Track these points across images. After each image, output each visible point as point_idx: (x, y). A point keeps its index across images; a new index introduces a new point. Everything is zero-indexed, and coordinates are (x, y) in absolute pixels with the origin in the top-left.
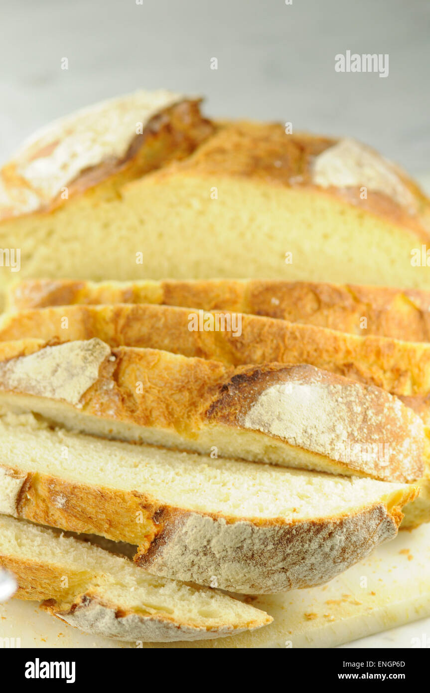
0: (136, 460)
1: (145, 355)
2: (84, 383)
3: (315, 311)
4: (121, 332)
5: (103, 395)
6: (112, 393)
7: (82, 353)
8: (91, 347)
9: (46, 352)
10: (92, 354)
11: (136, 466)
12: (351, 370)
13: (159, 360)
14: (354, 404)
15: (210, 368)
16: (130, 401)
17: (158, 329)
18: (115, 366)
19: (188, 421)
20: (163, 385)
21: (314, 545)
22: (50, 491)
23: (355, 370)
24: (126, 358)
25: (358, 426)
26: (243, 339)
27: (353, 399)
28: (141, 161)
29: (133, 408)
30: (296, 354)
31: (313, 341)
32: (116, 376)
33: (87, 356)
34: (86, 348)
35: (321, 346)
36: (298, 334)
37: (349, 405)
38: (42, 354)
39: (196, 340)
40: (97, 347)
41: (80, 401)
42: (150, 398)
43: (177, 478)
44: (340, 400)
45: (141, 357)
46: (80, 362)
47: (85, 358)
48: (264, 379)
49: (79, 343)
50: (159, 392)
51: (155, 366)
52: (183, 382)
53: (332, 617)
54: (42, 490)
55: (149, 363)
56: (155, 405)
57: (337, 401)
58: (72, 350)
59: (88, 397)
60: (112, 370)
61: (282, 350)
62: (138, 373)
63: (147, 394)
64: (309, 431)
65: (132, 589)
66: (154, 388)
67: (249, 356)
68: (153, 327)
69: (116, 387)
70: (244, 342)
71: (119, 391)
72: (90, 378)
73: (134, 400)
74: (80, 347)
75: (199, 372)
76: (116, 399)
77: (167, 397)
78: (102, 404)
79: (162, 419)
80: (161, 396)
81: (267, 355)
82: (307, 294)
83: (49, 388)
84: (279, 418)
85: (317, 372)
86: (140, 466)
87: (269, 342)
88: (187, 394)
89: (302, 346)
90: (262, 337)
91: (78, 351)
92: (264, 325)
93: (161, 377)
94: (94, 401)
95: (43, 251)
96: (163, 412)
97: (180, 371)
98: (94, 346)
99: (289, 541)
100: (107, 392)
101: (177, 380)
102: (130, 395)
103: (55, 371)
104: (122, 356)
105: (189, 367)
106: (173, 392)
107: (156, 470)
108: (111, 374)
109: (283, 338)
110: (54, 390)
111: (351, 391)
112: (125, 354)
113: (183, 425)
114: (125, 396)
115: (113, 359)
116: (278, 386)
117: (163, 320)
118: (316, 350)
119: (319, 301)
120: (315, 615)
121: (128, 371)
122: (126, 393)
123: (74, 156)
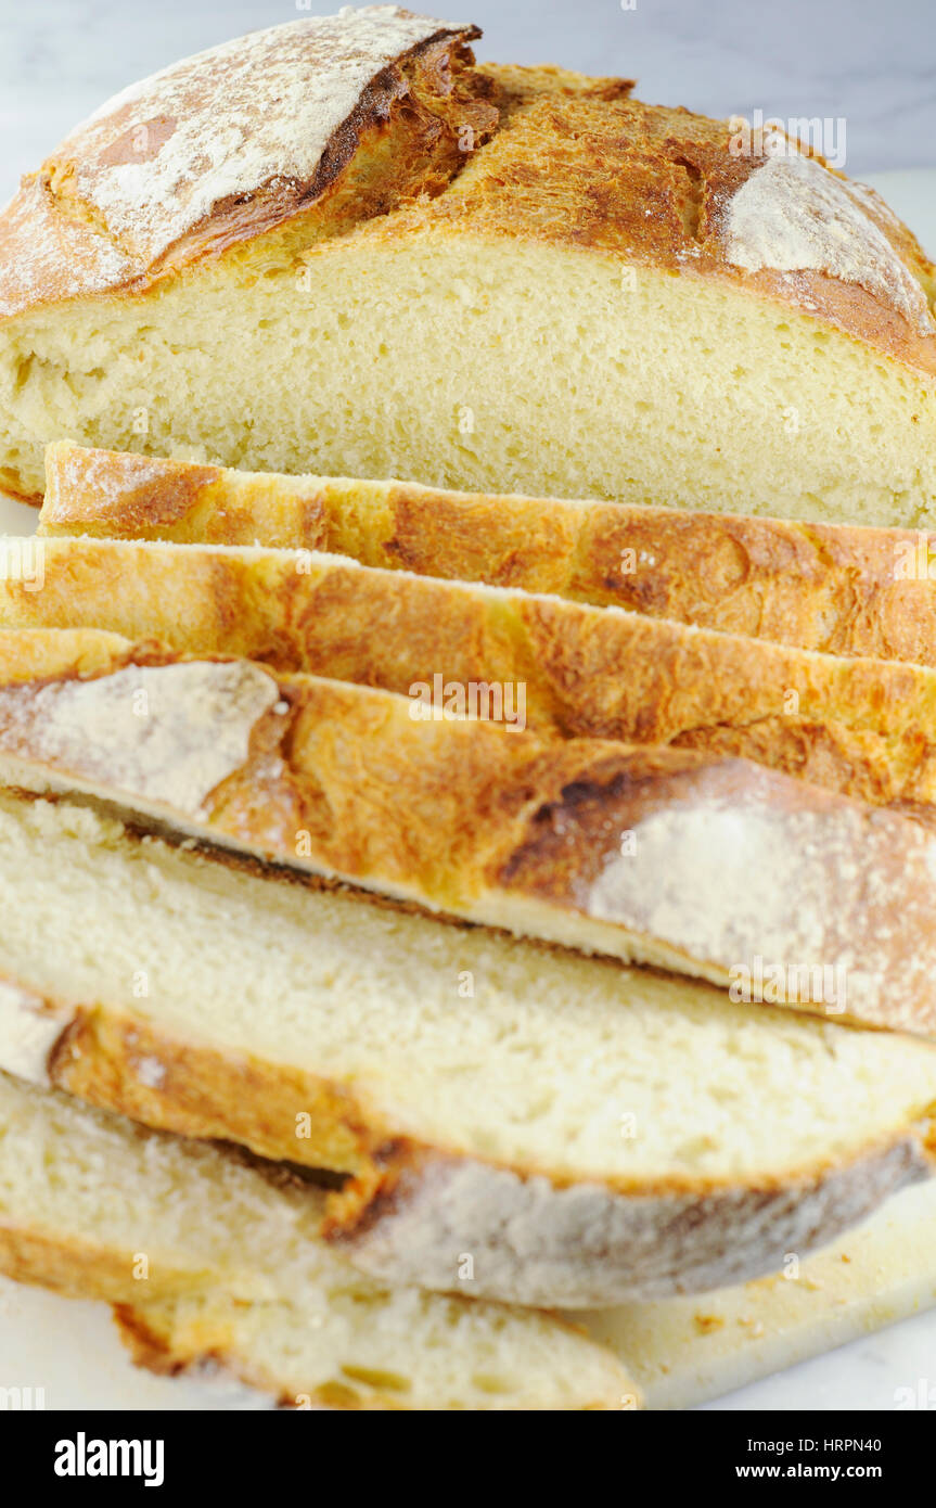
0: (327, 967)
1: (357, 700)
2: (214, 767)
3: (735, 584)
4: (300, 626)
5: (256, 790)
6: (276, 788)
7: (212, 698)
8: (232, 684)
9: (126, 681)
10: (234, 702)
11: (328, 984)
12: (819, 741)
13: (388, 718)
14: (840, 860)
15: (506, 744)
16: (317, 809)
17: (385, 626)
18: (287, 725)
19: (450, 868)
20: (395, 778)
21: (751, 1230)
22: (126, 1046)
23: (828, 742)
24: (310, 706)
25: (847, 910)
26: (581, 664)
27: (838, 846)
28: (348, 188)
29: (326, 827)
30: (697, 700)
31: (738, 670)
32: (287, 748)
33: (224, 704)
34: (221, 684)
35: (753, 684)
36: (704, 656)
37: (830, 862)
38: (119, 685)
39: (471, 660)
40: (248, 684)
41: (203, 805)
42: (366, 810)
43: (428, 1029)
44: (811, 850)
45: (346, 707)
46: (204, 718)
47: (218, 711)
48: (637, 795)
49: (203, 669)
50: (387, 795)
51: (378, 732)
52: (442, 775)
53: (759, 1328)
54: (109, 1039)
55: (364, 722)
56: (375, 825)
57: (803, 853)
58: (187, 686)
59: (222, 795)
60: (278, 732)
61: (667, 692)
62: (338, 743)
63: (358, 800)
64: (740, 928)
65: (316, 1322)
66: (375, 787)
67: (590, 701)
68: (372, 622)
69: (288, 774)
70: (582, 672)
71: (293, 785)
72: (228, 758)
73: (328, 807)
74: (206, 681)
75: (480, 750)
76: (287, 803)
77: (405, 810)
78: (253, 813)
79: (392, 862)
80: (389, 805)
81: (631, 699)
82: (718, 544)
83: (131, 773)
84: (671, 897)
85: (758, 777)
86: (339, 985)
87: (638, 673)
88: (450, 804)
89: (711, 682)
90: (622, 662)
91: (200, 691)
92: (630, 634)
93: (394, 761)
94: (236, 804)
95: (127, 366)
96: (394, 847)
97: (436, 748)
98: (241, 682)
99: (694, 1224)
100: (265, 785)
101: (429, 769)
102: (318, 796)
103: (146, 734)
104: (302, 702)
105: (459, 740)
106: (418, 797)
107: (375, 1002)
108: (275, 743)
109: (671, 666)
110: (142, 779)
111: (834, 828)
112: (311, 694)
113: (439, 877)
114: (307, 798)
115: (282, 708)
116: (669, 816)
117: (397, 608)
118: (742, 693)
119: (745, 562)
120: (720, 1323)
121: (316, 736)
122: (309, 789)
123: (203, 164)
